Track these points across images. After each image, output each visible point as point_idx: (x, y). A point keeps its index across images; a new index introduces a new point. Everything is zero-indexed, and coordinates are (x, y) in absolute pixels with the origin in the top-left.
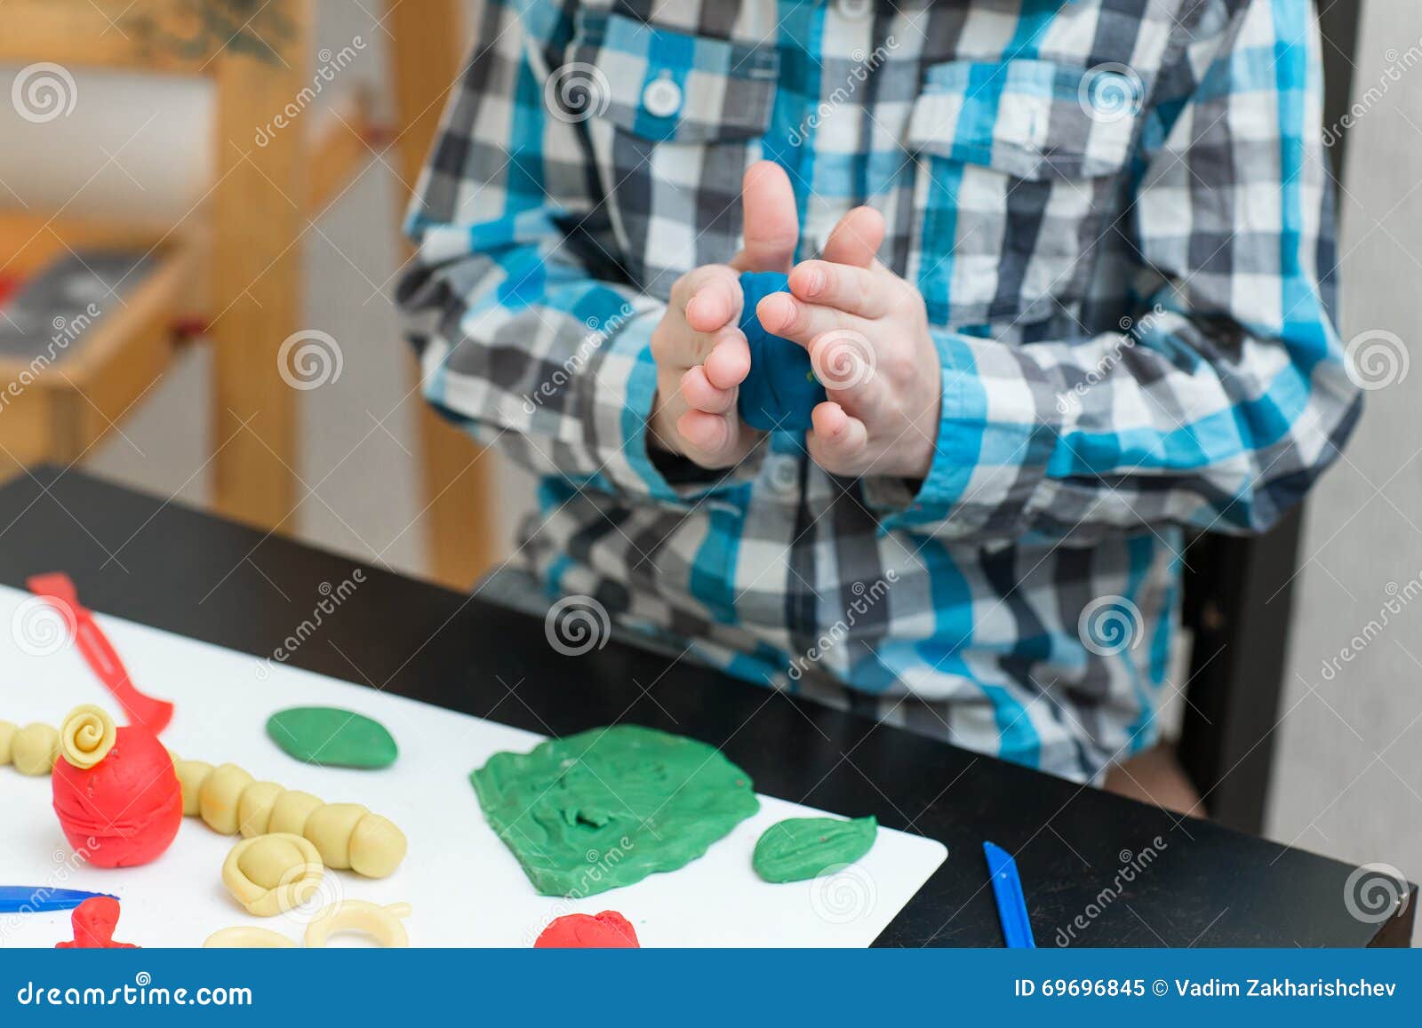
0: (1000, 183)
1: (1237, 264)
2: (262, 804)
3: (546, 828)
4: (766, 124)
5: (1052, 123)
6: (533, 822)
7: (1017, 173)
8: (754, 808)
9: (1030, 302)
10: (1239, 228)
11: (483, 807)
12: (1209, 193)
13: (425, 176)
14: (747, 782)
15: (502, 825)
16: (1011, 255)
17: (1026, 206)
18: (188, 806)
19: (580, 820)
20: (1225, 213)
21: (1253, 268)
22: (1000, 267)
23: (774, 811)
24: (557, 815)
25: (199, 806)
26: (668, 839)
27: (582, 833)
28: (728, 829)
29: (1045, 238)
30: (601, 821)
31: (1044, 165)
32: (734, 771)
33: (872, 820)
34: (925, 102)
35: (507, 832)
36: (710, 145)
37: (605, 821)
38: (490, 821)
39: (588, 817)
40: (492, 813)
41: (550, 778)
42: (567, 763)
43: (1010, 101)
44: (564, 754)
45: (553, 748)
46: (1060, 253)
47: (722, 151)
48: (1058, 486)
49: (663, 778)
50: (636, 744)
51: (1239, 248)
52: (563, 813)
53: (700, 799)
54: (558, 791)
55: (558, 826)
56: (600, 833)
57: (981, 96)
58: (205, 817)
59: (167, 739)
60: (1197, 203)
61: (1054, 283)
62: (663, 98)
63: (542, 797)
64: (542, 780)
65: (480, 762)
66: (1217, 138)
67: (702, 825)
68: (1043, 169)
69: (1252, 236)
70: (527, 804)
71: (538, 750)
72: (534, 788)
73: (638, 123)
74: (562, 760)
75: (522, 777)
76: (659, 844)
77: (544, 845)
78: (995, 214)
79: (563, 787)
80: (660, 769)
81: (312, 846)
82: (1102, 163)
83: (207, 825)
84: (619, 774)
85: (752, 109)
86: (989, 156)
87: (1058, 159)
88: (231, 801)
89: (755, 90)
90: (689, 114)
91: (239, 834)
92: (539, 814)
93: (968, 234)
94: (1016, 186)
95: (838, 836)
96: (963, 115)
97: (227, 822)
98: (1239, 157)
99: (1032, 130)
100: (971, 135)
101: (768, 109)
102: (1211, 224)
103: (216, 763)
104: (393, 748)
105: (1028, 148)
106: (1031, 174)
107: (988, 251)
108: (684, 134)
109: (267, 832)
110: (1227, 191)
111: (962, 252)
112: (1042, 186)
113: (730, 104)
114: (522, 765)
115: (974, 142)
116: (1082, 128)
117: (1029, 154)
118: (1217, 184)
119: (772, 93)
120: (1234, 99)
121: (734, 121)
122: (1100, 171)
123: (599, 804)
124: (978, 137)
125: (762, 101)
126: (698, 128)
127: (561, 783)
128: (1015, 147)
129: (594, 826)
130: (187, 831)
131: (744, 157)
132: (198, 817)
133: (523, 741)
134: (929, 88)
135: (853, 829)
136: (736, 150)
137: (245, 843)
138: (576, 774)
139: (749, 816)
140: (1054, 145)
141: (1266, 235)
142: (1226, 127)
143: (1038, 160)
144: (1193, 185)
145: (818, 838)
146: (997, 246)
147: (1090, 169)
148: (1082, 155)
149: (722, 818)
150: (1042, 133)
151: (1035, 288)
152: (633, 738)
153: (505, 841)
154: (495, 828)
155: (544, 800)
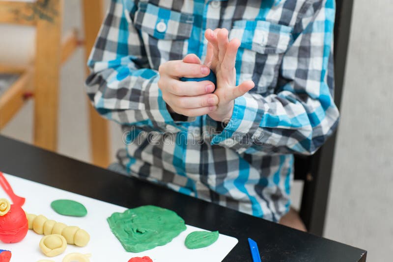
0: (254, 54)
1: (309, 77)
2: (50, 226)
3: (128, 234)
4: (190, 36)
5: (269, 39)
6: (124, 232)
7: (259, 52)
8: (185, 228)
9: (261, 88)
10: (310, 68)
11: (111, 228)
12: (303, 59)
13: (94, 50)
14: (183, 221)
15: (116, 232)
16: (256, 74)
17: (261, 61)
18: (30, 226)
19: (138, 231)
20: (307, 64)
21: (313, 78)
22: (253, 77)
23: (190, 229)
24: (132, 230)
25: (33, 227)
26: (162, 237)
27: (138, 235)
28: (178, 234)
29: (265, 70)
30: (143, 232)
31: (266, 50)
32: (180, 218)
33: (217, 232)
34: (233, 31)
35: (117, 235)
36: (174, 41)
37: (144, 231)
38: (112, 232)
39: (140, 230)
40: (113, 229)
41: (129, 220)
42: (134, 216)
43: (258, 32)
44: (133, 213)
45: (129, 211)
46: (269, 74)
47: (177, 42)
48: (262, 130)
49: (160, 220)
50: (153, 210)
51: (309, 73)
52: (133, 229)
53: (170, 226)
54: (131, 223)
55: (132, 233)
56: (143, 235)
57: (249, 30)
58: (34, 229)
59: (24, 207)
60: (299, 61)
61: (268, 83)
62: (162, 27)
63: (127, 225)
64: (127, 220)
65: (110, 216)
66: (306, 44)
67: (171, 233)
68: (265, 51)
69: (314, 70)
70: (122, 227)
71: (125, 212)
72: (124, 222)
73: (155, 34)
74: (132, 215)
75: (121, 219)
76: (159, 238)
77: (127, 238)
78: (252, 63)
79: (132, 222)
80: (159, 217)
81: (64, 238)
82: (281, 50)
83: (35, 232)
84: (148, 219)
85: (186, 31)
86: (251, 47)
87: (270, 48)
88: (42, 225)
89: (187, 26)
90: (169, 32)
91: (43, 234)
92: (126, 230)
93: (245, 68)
94: (258, 55)
95: (208, 236)
96: (244, 35)
97: (40, 231)
98: (312, 50)
99: (263, 40)
100: (246, 41)
101: (191, 32)
102: (303, 67)
103: (37, 215)
104: (86, 211)
105: (262, 45)
106: (262, 52)
107: (250, 73)
108: (167, 37)
109: (51, 234)
110: (308, 59)
111: (242, 73)
112: (265, 55)
113: (180, 29)
114: (121, 216)
115: (247, 43)
116: (276, 40)
117: (263, 47)
118: (305, 57)
119: (192, 26)
120: (313, 34)
121: (180, 35)
122: (280, 52)
123: (143, 227)
124: (248, 41)
125: (189, 29)
126: (171, 36)
127: (132, 221)
128: (258, 44)
129: (141, 233)
130: (29, 234)
131: (183, 44)
132: (32, 229)
133: (121, 210)
134: (234, 27)
135: (212, 234)
136: (181, 42)
137: (46, 237)
138: (136, 219)
139: (183, 230)
140: (268, 45)
141: (317, 71)
142: (310, 42)
143: (265, 48)
144: (299, 57)
145: (203, 237)
146: (252, 72)
147: (278, 51)
148: (276, 48)
149: (177, 231)
150: (266, 42)
151: (262, 84)
152: (152, 209)
153: (117, 237)
154: (114, 233)
155: (128, 226)
